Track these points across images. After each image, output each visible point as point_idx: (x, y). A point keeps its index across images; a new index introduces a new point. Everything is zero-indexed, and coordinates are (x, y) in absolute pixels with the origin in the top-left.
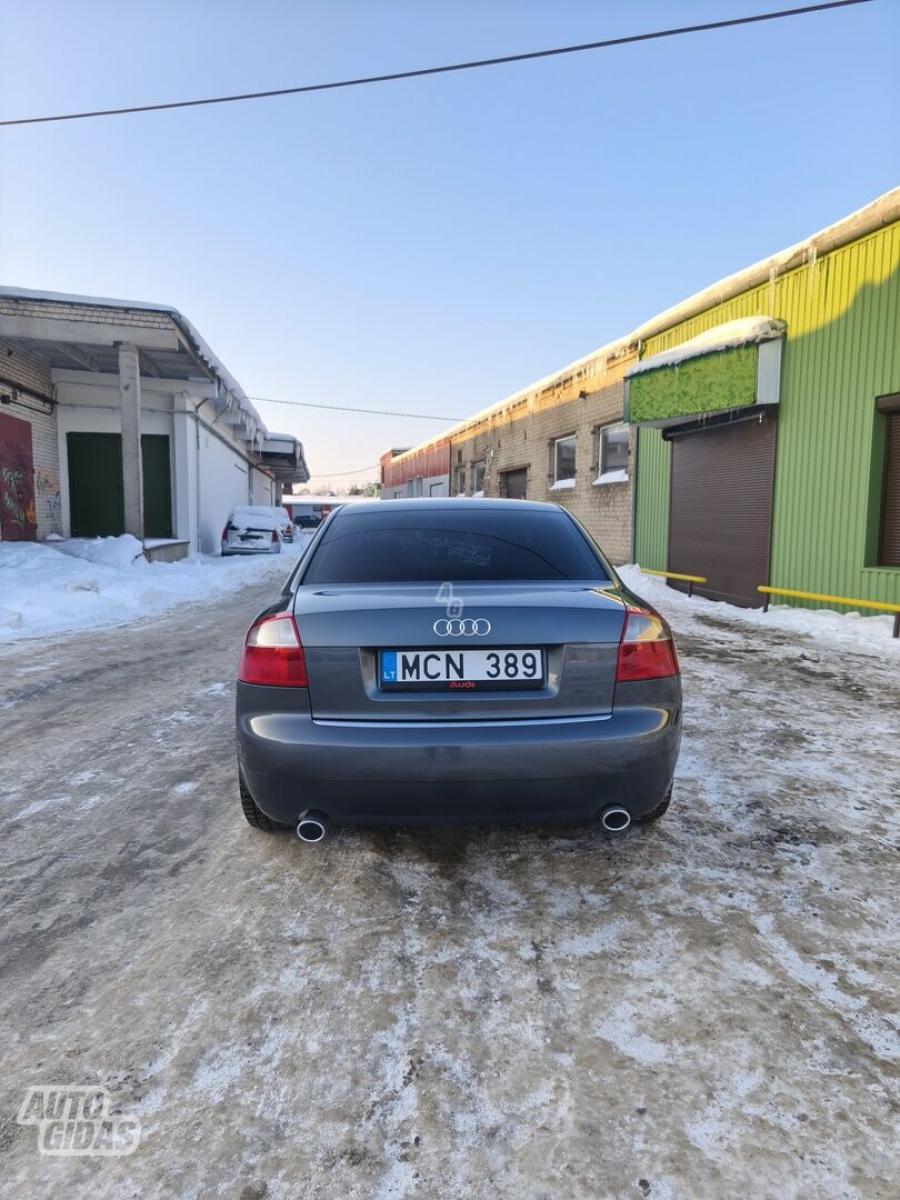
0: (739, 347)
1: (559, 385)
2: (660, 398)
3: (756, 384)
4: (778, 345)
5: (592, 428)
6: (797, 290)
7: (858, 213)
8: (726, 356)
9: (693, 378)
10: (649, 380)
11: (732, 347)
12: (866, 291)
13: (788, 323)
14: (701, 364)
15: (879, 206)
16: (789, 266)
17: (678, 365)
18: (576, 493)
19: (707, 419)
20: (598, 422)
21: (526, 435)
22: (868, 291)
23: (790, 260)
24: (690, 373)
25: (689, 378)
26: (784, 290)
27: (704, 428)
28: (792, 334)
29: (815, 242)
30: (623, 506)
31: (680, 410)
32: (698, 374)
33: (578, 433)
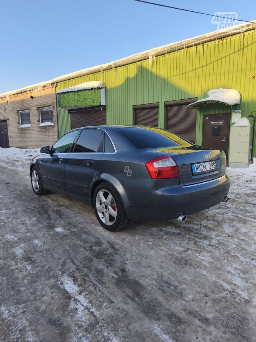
0: (95, 89)
1: (21, 93)
2: (71, 101)
3: (100, 99)
4: (104, 90)
5: (37, 108)
6: (108, 76)
7: (126, 58)
8: (91, 91)
9: (81, 96)
10: (67, 95)
11: (93, 89)
12: (128, 79)
13: (107, 84)
14: (83, 92)
15: (131, 58)
16: (106, 69)
17: (76, 91)
18: (32, 129)
19: (87, 108)
20: (39, 107)
21: (5, 108)
22: (129, 79)
23: (107, 67)
24: (80, 94)
25: (80, 96)
26: (105, 75)
27: (86, 110)
28: (108, 87)
29: (114, 64)
30: (52, 133)
31: (78, 105)
32: (83, 95)
33: (30, 109)
